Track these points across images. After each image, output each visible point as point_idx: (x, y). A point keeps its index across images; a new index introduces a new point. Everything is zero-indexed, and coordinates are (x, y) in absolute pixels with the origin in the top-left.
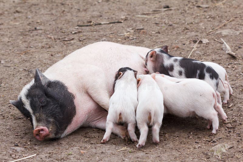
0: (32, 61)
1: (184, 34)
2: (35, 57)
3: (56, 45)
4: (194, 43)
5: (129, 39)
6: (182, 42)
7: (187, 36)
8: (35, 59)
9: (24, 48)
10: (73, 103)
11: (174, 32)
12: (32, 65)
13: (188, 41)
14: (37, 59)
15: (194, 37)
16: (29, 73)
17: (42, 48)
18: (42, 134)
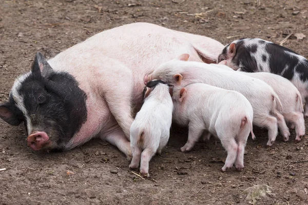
0: (59, 37)
1: (274, 23)
2: (65, 33)
3: (100, 19)
4: (283, 37)
5: (198, 22)
6: (267, 34)
7: (278, 27)
8: (63, 36)
9: (57, 19)
10: (85, 104)
11: (262, 19)
12: (56, 43)
13: (277, 33)
14: (66, 36)
15: (286, 29)
16: (47, 54)
17: (79, 22)
18: (39, 141)
